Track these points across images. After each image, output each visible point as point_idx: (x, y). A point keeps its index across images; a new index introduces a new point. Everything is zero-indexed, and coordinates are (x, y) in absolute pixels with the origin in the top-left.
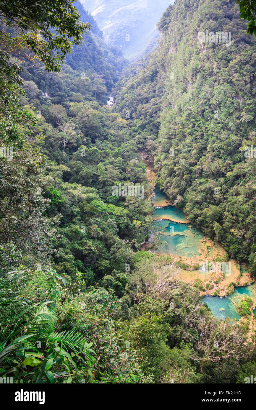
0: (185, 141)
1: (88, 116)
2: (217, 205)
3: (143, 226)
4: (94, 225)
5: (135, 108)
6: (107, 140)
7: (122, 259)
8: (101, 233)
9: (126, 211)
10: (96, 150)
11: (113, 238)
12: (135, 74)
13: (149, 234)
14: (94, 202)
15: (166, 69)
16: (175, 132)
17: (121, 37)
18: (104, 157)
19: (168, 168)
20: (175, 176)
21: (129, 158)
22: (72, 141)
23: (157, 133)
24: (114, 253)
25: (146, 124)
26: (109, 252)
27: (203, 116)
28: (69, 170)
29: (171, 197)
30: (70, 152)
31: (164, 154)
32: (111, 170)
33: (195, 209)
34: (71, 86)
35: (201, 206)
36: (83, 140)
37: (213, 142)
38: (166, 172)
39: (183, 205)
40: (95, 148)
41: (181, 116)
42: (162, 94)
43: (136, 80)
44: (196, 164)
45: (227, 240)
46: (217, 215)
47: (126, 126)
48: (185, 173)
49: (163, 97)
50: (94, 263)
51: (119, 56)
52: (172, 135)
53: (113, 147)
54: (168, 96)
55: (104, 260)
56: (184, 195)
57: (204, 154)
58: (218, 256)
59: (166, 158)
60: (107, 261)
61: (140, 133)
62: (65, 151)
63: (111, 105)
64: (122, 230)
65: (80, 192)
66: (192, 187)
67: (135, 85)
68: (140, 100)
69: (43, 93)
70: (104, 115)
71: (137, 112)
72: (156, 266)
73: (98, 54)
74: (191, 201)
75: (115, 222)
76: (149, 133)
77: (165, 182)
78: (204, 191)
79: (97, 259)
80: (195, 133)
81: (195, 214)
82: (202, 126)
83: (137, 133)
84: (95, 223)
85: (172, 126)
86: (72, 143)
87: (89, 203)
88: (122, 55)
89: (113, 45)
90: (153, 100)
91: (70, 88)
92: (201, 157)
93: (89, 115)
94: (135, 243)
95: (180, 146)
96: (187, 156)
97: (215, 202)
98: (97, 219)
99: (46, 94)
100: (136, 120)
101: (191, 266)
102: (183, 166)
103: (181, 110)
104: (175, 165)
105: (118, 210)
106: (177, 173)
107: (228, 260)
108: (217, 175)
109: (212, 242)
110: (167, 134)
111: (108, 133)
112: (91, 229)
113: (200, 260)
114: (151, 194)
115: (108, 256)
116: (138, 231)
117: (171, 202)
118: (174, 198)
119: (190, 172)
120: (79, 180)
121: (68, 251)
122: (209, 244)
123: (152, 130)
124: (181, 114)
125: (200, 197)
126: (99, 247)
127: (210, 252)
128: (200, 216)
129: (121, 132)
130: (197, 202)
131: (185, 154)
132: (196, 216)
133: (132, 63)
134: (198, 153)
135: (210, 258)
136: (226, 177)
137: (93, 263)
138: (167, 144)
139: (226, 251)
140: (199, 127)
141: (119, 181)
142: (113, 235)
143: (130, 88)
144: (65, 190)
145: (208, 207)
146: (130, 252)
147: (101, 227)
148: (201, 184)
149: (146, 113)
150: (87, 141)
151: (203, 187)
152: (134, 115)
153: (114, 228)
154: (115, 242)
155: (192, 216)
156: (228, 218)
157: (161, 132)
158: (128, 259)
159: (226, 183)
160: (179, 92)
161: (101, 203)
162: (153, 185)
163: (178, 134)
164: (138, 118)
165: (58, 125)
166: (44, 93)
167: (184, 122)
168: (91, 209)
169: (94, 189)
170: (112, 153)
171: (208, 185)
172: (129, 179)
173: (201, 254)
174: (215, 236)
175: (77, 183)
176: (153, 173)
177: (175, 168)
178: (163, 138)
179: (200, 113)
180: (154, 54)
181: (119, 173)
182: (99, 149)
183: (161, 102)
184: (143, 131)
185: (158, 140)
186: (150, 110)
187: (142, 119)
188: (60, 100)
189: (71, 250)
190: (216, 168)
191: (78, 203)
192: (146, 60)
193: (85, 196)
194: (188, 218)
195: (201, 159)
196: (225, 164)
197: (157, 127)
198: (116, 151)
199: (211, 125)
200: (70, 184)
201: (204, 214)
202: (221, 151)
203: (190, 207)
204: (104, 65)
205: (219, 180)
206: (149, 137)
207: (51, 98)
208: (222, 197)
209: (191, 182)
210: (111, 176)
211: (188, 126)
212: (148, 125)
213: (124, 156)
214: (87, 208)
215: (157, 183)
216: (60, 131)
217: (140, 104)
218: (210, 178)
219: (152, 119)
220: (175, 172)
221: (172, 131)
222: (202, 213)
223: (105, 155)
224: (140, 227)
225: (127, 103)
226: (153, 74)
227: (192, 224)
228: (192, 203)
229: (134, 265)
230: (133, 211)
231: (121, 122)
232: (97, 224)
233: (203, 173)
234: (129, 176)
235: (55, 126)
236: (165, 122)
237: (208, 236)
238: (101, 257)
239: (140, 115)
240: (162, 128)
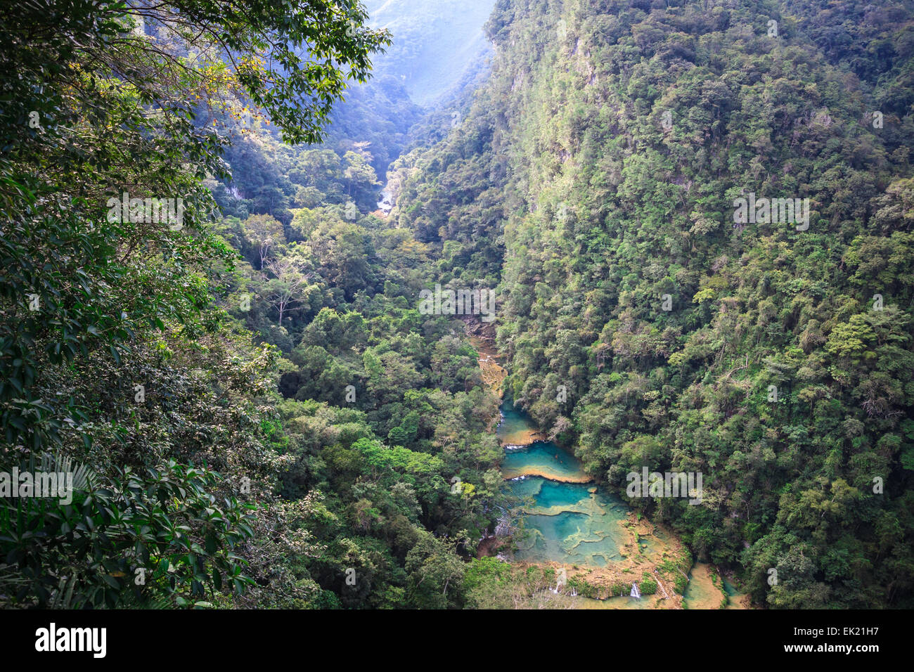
0: (565, 285)
1: (334, 238)
2: (654, 433)
3: (481, 496)
4: (361, 501)
5: (444, 215)
6: (382, 293)
7: (436, 582)
8: (381, 520)
9: (436, 462)
10: (357, 319)
11: (411, 531)
12: (440, 137)
13: (495, 515)
14: (361, 443)
15: (511, 122)
16: (540, 267)
17: (401, 57)
18: (377, 334)
19: (531, 351)
20: (549, 370)
21: (438, 332)
22: (300, 300)
23: (498, 272)
24: (415, 567)
25: (472, 251)
26: (402, 565)
27: (604, 226)
28: (295, 368)
29: (542, 421)
30: (295, 325)
31: (519, 318)
32: (396, 363)
33: (602, 446)
34: (294, 171)
35: (615, 439)
36: (325, 295)
37: (633, 284)
38: (526, 360)
39: (571, 437)
40: (355, 313)
41: (553, 228)
42: (503, 180)
43: (443, 152)
44: (596, 338)
45: (686, 516)
46: (655, 458)
47: (424, 257)
48: (570, 361)
49: (507, 186)
50: (367, 597)
51: (399, 100)
52: (534, 273)
53: (397, 310)
54: (519, 185)
55: (391, 587)
56: (573, 413)
57: (613, 313)
58: (667, 559)
59: (523, 328)
60: (399, 590)
61: (458, 274)
62: (283, 324)
63: (386, 211)
64: (431, 509)
65: (324, 422)
66: (589, 395)
67: (441, 161)
68: (454, 196)
69: (227, 190)
70: (373, 233)
71: (450, 225)
72: (518, 593)
73: (353, 97)
74: (591, 428)
75: (412, 491)
76: (478, 272)
77: (525, 386)
78: (620, 401)
79: (374, 587)
80: (589, 266)
81: (602, 460)
82: (603, 250)
83: (453, 273)
84: (364, 496)
85: (532, 252)
86: (299, 304)
87: (347, 447)
88: (407, 96)
89: (385, 76)
90: (484, 194)
91: (291, 176)
92: (606, 322)
93: (338, 237)
94: (463, 540)
95: (555, 299)
96: (574, 320)
97: (647, 427)
98: (370, 486)
99: (235, 190)
100: (447, 243)
101: (603, 589)
102: (566, 345)
103: (551, 215)
104: (546, 344)
105: (416, 460)
106: (553, 361)
107: (693, 567)
108: (648, 361)
109: (648, 524)
110: (522, 271)
111: (383, 276)
112: (356, 512)
113: (624, 572)
114: (493, 416)
115: (401, 577)
116: (469, 509)
117: (544, 432)
118: (550, 423)
119: (583, 358)
120: (320, 392)
121: (301, 569)
122: (641, 530)
123: (485, 264)
124: (554, 223)
125: (611, 417)
126: (378, 555)
127: (646, 550)
128: (615, 463)
129: (414, 273)
130: (605, 430)
131: (567, 317)
132: (605, 465)
133: (429, 114)
134: (598, 314)
135: (647, 564)
136: (670, 365)
137: (363, 596)
138: (524, 295)
139: (686, 544)
140: (596, 251)
141: (415, 390)
142: (408, 522)
143: (430, 170)
144: (287, 418)
145: (632, 440)
146: (454, 564)
147: (379, 504)
148: (611, 385)
149: (471, 226)
150: (334, 298)
151: (617, 392)
152: (442, 232)
153: (411, 505)
154: (415, 540)
155: (596, 463)
156: (682, 462)
157: (507, 268)
158: (450, 582)
159: (670, 378)
160: (544, 174)
161: (376, 445)
162: (497, 394)
163: (548, 271)
164: (451, 239)
165: (265, 263)
166: (230, 188)
167: (561, 241)
168: (353, 461)
169: (358, 413)
170: (395, 324)
171: (628, 387)
172: (438, 382)
173: (625, 557)
174: (655, 510)
175: (317, 399)
176: (496, 367)
177: (548, 352)
178: (513, 281)
179: (597, 220)
180: (480, 91)
181: (414, 371)
182: (365, 315)
183: (504, 199)
184: (465, 269)
185: (503, 286)
186: (479, 219)
187: (460, 241)
188: (267, 203)
189: (307, 567)
190: (644, 344)
191: (322, 447)
192: (462, 104)
193: (337, 430)
194: (587, 469)
195: (606, 327)
196: (663, 335)
197: (497, 256)
198: (405, 317)
199: (624, 246)
200: (299, 404)
201: (623, 457)
202: (652, 305)
203: (589, 443)
204: (367, 120)
205: (653, 372)
206: (480, 281)
207: (246, 201)
208: (664, 413)
209: (588, 382)
210: (395, 378)
211: (572, 250)
212: (477, 254)
213: (423, 330)
214: (344, 459)
215: (507, 391)
216: (271, 276)
217: (455, 207)
218: (631, 371)
219: (486, 239)
220: (547, 361)
221: (533, 264)
222: (620, 456)
223: (378, 329)
224: (473, 499)
225: (424, 204)
226: (480, 137)
227: (597, 482)
228: (593, 433)
229: (467, 595)
230: (454, 461)
231: (414, 249)
232: (369, 498)
233: (615, 358)
234: (438, 377)
235: (257, 265)
236: (516, 244)
237: (639, 511)
238: (384, 579)
239: (456, 232)
240: (511, 257)
